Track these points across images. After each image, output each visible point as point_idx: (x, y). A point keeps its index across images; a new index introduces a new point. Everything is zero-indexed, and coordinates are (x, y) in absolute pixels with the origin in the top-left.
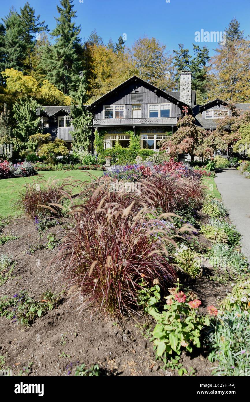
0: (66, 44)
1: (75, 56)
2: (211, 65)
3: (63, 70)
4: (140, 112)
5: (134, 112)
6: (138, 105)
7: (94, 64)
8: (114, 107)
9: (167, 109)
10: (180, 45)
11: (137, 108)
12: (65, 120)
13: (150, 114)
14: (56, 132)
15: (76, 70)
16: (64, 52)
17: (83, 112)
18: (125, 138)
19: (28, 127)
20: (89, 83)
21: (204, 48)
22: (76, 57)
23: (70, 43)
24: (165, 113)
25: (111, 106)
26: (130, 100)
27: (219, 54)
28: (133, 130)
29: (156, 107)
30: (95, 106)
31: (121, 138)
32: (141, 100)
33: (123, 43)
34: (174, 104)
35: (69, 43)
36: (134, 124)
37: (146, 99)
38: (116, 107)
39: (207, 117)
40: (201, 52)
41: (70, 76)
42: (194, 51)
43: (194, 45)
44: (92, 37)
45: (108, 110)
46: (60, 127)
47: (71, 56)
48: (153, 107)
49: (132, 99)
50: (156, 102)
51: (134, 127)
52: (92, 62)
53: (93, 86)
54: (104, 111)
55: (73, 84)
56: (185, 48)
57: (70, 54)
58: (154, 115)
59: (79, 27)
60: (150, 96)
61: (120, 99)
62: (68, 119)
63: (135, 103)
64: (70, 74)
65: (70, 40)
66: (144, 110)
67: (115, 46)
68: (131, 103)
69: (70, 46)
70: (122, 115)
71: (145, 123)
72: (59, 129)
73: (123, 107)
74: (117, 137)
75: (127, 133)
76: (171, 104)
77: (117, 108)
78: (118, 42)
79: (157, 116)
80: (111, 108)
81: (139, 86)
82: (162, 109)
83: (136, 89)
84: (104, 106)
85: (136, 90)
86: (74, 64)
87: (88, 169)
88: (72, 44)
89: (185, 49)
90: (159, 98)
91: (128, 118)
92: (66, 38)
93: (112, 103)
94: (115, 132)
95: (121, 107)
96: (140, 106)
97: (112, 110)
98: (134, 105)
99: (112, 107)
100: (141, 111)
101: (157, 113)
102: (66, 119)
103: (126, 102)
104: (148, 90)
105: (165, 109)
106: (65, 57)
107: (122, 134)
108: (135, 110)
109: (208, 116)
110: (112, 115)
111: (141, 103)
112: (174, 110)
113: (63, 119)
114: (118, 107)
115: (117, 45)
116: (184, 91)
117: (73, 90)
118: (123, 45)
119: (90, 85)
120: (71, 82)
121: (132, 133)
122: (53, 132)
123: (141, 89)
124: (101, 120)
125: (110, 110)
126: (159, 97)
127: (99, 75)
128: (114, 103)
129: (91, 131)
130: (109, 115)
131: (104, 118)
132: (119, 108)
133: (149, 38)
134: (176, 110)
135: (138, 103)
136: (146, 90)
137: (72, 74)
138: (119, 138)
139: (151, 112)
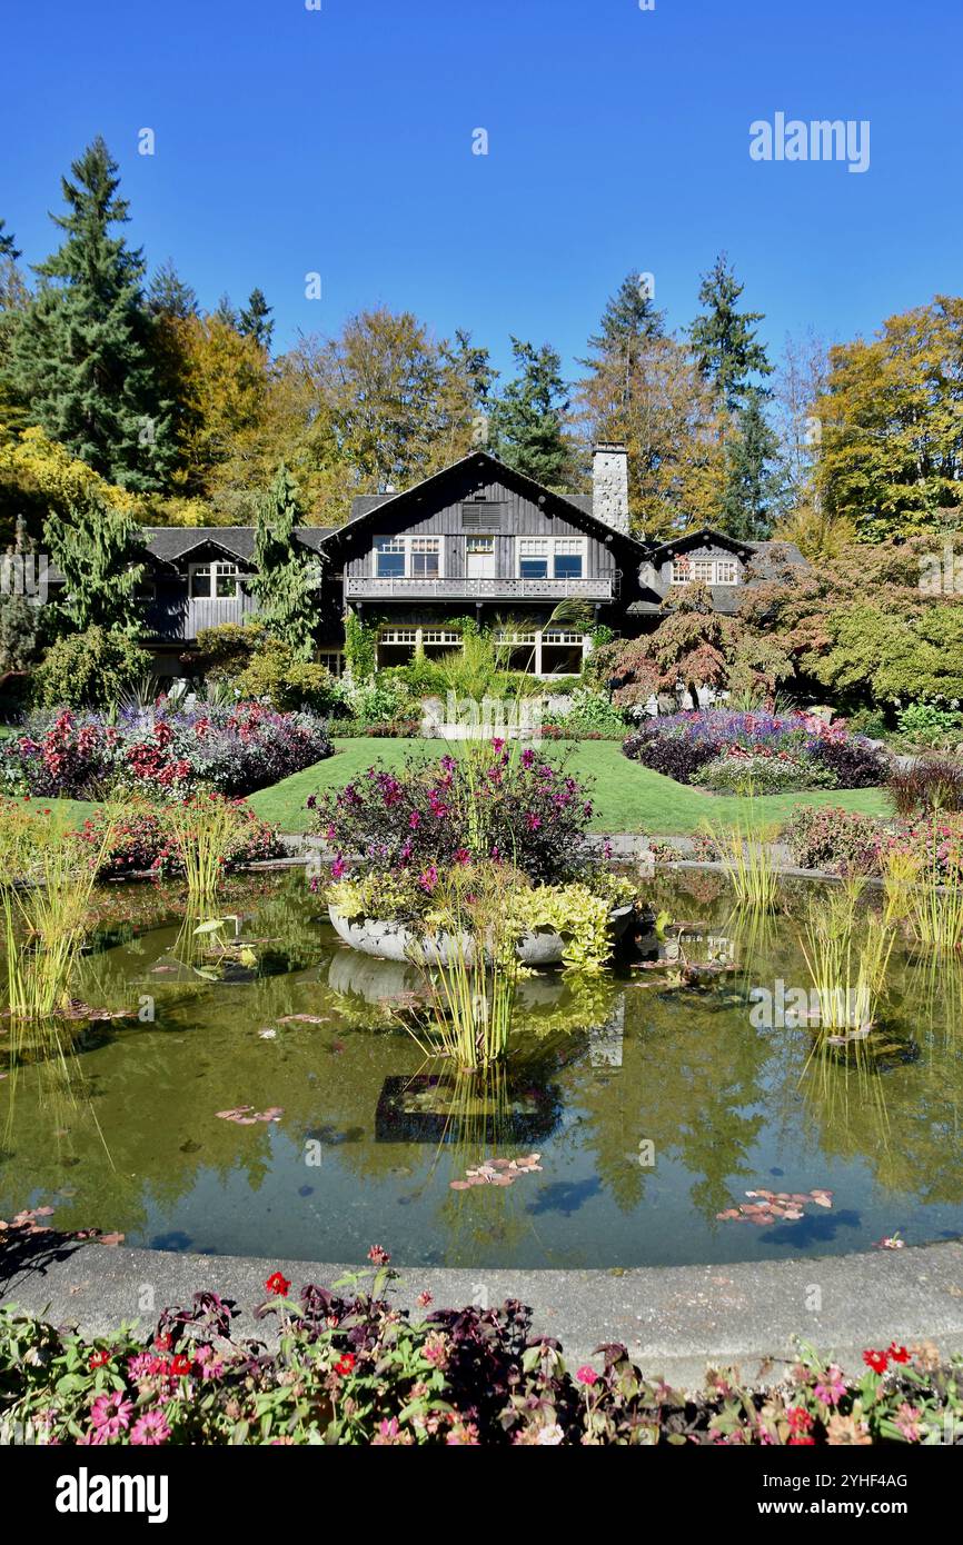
0: (102, 308)
1: (136, 352)
2: (566, 406)
3: (92, 398)
4: (491, 561)
5: (472, 558)
6: (486, 539)
7: (195, 378)
8: (408, 543)
9: (573, 553)
10: (459, 335)
11: (480, 548)
12: (213, 575)
13: (524, 566)
14: (183, 614)
15: (138, 398)
16: (100, 336)
17: (291, 553)
18: (443, 638)
19: (97, 597)
20: (181, 442)
21: (545, 352)
22: (140, 353)
23: (116, 308)
24: (568, 566)
25: (398, 537)
26: (460, 524)
27: (591, 374)
28: (473, 615)
29: (539, 546)
30: (349, 538)
31: (432, 639)
32: (495, 522)
33: (266, 312)
34: (595, 541)
35: (112, 306)
36: (479, 595)
37: (510, 521)
38: (415, 541)
39: (676, 579)
40: (537, 365)
41: (114, 417)
42: (515, 358)
43: (514, 341)
44: (159, 284)
45: (388, 549)
46: (196, 599)
47: (121, 351)
48: (532, 546)
49: (466, 520)
50: (542, 531)
51: (479, 605)
52: (187, 372)
53: (192, 453)
54: (375, 550)
55: (126, 443)
56: (475, 345)
57: (116, 344)
58: (533, 569)
59: (136, 254)
60: (521, 512)
61: (429, 516)
62: (226, 572)
63: (476, 532)
64: (116, 411)
65: (117, 296)
66: (503, 553)
67: (240, 321)
68: (463, 532)
69: (115, 315)
70: (434, 565)
71: (509, 594)
72: (191, 604)
73: (436, 541)
74: (419, 634)
75: (455, 622)
76: (585, 539)
77: (417, 546)
78: (248, 308)
79: (545, 574)
80: (398, 545)
81: (489, 482)
82: (559, 553)
83: (477, 488)
84: (376, 539)
85: (479, 493)
86: (132, 377)
87: (394, 735)
88: (123, 310)
89: (478, 349)
90: (548, 522)
91: (456, 575)
92: (104, 289)
93: (401, 530)
94: (414, 620)
95: (429, 541)
96: (490, 543)
97: (402, 549)
98: (470, 538)
99: (402, 541)
100: (493, 556)
101: (544, 565)
102: (219, 570)
103: (445, 527)
104: (516, 495)
105: (566, 553)
106: (103, 353)
107: (435, 627)
108: (476, 552)
109: (679, 576)
110: (402, 565)
111: (493, 532)
112: (595, 556)
113: (208, 571)
114: (422, 541)
115: (244, 316)
116: (606, 502)
117: (124, 464)
118: (265, 320)
119: (183, 451)
120: (119, 437)
121: (470, 624)
122: (170, 613)
123: (493, 491)
124: (365, 581)
125: (395, 549)
126: (550, 517)
127: (213, 416)
128: (407, 531)
129: (319, 614)
130: (392, 565)
131: (374, 575)
132: (425, 546)
133: (395, 311)
134: (601, 559)
135: (484, 531)
136: (510, 495)
137: (123, 411)
138: (425, 639)
139: (523, 559)
